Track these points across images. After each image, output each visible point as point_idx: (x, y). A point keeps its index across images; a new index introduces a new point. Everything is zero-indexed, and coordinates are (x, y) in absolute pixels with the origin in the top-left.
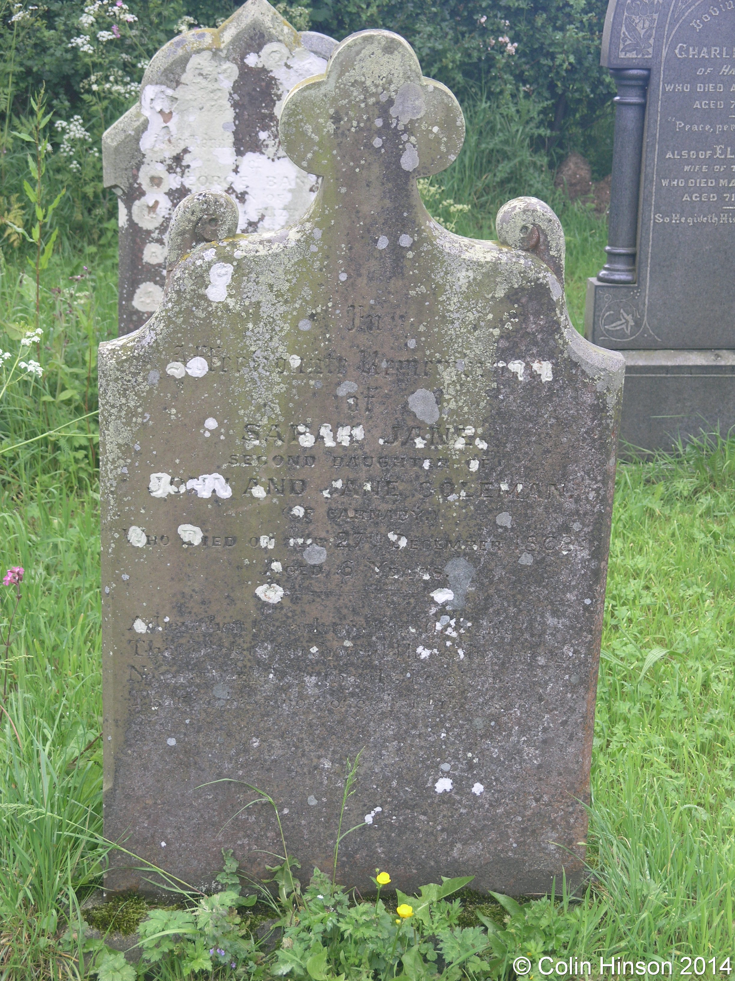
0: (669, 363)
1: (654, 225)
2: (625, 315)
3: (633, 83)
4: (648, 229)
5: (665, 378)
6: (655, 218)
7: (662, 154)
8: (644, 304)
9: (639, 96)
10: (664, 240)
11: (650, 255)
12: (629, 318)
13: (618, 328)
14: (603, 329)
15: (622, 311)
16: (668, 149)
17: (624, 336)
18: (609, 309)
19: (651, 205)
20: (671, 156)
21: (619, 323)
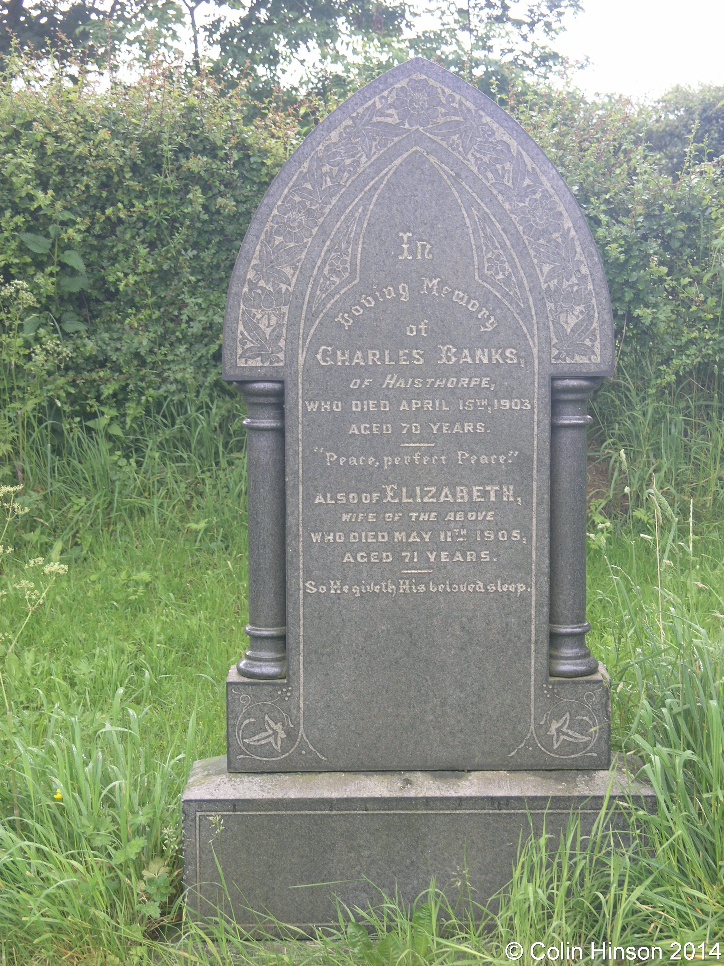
0: (334, 795)
1: (305, 597)
2: (271, 722)
3: (262, 400)
4: (296, 603)
5: (329, 816)
6: (305, 587)
7: (309, 498)
8: (299, 707)
9: (274, 418)
10: (320, 618)
11: (301, 640)
12: (278, 727)
13: (263, 742)
14: (241, 744)
15: (267, 718)
16: (317, 491)
17: (272, 753)
18: (248, 715)
19: (298, 569)
20: (322, 501)
21: (264, 734)
